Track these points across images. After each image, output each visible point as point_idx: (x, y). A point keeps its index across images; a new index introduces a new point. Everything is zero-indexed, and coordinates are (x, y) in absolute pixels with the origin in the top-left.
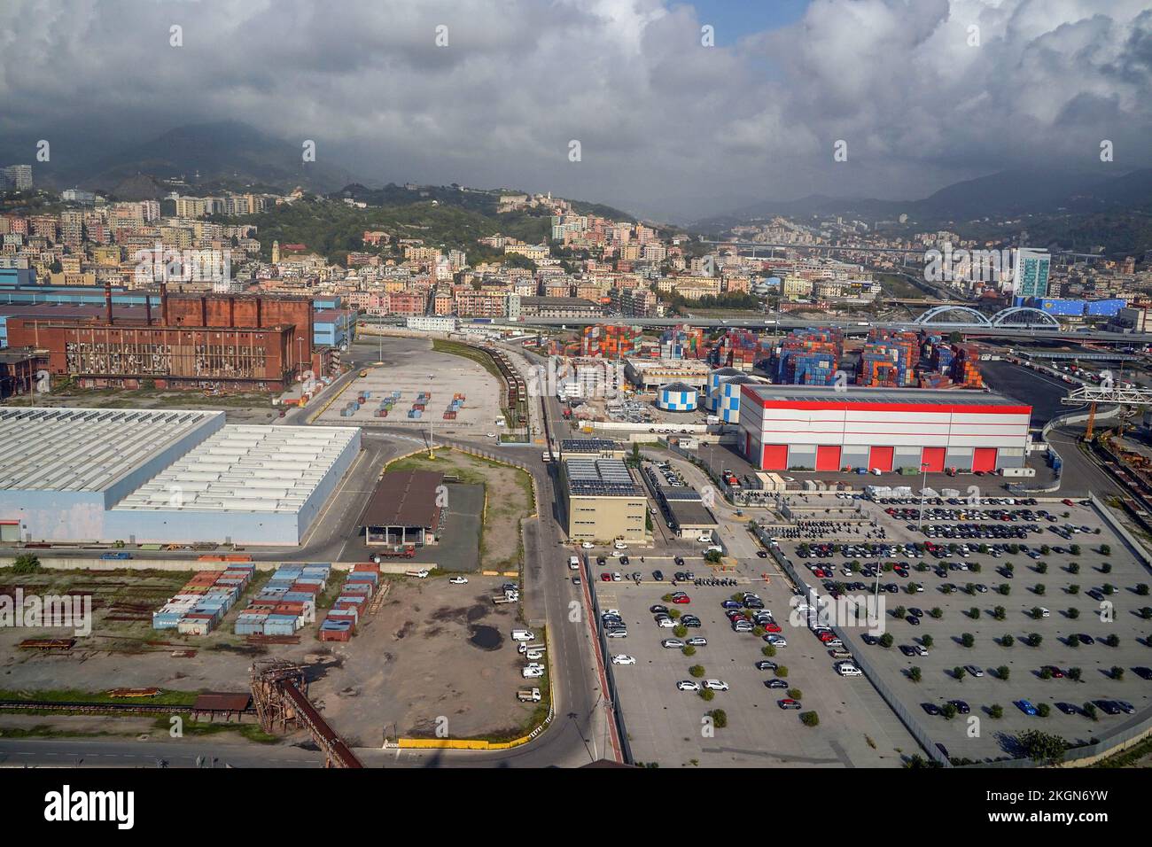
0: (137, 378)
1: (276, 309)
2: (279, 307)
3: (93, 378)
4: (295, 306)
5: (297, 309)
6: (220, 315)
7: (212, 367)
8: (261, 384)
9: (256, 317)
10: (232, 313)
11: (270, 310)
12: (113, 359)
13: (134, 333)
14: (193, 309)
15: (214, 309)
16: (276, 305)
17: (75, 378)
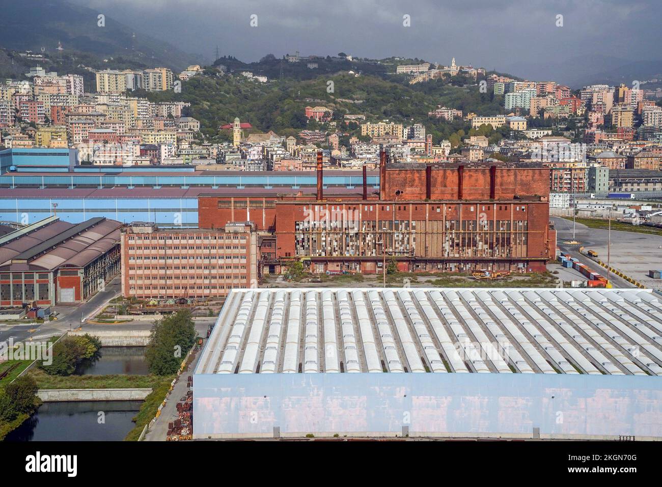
0: (376, 261)
1: (512, 178)
2: (516, 175)
3: (325, 261)
4: (534, 174)
5: (537, 177)
6: (445, 186)
7: (463, 246)
8: (521, 265)
9: (488, 187)
10: (460, 184)
11: (505, 178)
12: (349, 239)
13: (374, 209)
14: (414, 180)
15: (439, 179)
16: (512, 173)
17: (306, 262)
